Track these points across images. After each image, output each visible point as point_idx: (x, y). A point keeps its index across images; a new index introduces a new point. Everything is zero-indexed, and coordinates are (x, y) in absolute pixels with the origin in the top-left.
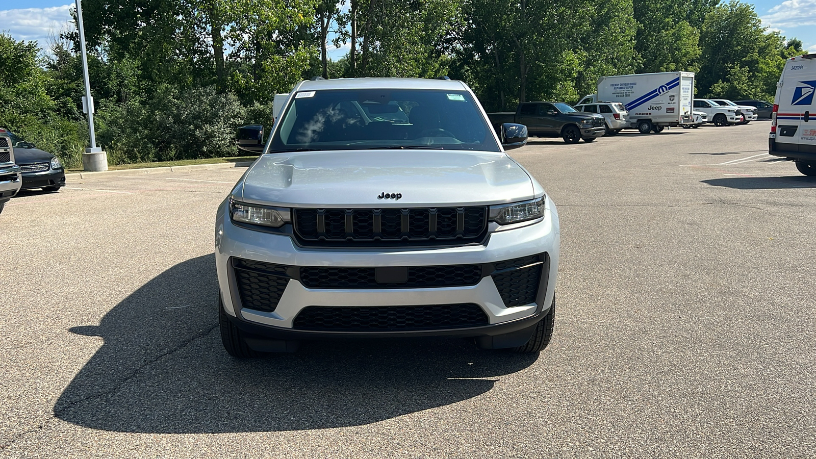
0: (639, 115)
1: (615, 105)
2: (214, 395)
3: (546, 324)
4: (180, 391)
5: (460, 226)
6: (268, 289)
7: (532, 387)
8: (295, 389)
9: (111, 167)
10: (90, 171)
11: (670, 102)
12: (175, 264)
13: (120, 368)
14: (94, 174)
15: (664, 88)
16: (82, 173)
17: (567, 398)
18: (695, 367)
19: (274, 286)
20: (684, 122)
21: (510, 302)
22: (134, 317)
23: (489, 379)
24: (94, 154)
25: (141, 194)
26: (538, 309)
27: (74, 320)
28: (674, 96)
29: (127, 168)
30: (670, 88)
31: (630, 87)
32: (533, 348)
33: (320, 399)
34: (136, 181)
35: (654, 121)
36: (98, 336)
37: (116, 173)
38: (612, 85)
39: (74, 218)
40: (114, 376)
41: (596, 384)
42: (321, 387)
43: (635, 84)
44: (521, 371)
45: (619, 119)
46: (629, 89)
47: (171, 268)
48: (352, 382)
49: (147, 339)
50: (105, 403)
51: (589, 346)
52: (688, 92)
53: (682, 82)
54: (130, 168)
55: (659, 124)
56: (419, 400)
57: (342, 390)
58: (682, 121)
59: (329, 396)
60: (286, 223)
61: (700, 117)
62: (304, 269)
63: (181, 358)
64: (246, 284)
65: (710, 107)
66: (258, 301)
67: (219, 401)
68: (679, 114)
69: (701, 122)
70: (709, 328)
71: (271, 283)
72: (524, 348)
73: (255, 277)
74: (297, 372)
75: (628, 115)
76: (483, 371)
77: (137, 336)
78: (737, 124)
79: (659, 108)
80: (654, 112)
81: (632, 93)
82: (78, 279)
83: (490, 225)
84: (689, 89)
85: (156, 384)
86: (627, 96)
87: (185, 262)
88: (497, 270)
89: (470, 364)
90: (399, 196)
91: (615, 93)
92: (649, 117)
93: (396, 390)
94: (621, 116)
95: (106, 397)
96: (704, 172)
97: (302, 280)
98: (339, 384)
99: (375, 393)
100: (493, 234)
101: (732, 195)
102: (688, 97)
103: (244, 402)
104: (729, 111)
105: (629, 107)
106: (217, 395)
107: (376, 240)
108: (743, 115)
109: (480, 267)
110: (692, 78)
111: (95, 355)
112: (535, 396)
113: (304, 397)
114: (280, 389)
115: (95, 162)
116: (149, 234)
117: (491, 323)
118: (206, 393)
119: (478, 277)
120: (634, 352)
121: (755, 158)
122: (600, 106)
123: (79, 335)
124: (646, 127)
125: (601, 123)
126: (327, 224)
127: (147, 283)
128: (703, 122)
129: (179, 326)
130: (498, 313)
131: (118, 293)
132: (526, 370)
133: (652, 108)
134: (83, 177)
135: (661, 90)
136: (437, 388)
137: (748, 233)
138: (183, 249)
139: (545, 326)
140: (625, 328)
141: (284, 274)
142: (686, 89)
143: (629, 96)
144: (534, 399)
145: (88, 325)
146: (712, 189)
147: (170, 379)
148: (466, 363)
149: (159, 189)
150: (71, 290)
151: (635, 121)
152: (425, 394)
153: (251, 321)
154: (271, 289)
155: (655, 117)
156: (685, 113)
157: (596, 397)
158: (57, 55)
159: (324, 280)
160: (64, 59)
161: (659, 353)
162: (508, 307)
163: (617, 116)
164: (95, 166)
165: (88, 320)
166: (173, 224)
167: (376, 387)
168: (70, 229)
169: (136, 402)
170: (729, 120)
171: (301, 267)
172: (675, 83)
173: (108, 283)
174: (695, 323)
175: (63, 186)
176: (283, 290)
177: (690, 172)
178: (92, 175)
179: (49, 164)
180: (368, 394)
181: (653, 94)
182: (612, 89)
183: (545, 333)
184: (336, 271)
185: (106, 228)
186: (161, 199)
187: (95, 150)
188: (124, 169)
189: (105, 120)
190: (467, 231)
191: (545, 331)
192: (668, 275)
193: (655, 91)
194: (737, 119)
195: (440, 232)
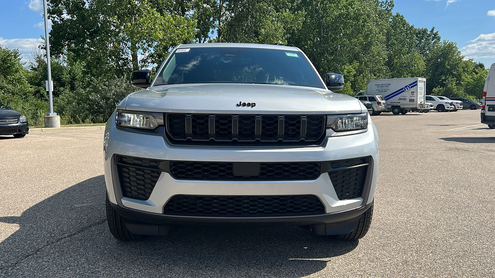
0: (392, 103)
1: (378, 97)
2: (97, 270)
3: (366, 216)
4: (70, 266)
5: (304, 131)
6: (144, 181)
7: (358, 267)
8: (164, 265)
9: (63, 125)
10: (49, 127)
11: (412, 96)
12: (89, 178)
13: (26, 247)
14: (51, 129)
15: (407, 87)
16: (43, 129)
17: (389, 276)
18: (483, 253)
19: (149, 179)
20: (420, 108)
21: (342, 195)
22: (50, 211)
23: (322, 259)
24: (52, 117)
25: (77, 139)
26: (364, 203)
27: (3, 213)
28: (414, 92)
29: (72, 126)
30: (411, 87)
31: (387, 86)
32: (355, 236)
33: (185, 274)
34: (77, 133)
35: (401, 107)
36: (17, 223)
37: (65, 128)
38: (376, 85)
39: (28, 151)
40: (19, 253)
41: (409, 264)
42: (186, 264)
43: (390, 84)
44: (347, 254)
45: (381, 105)
46: (387, 87)
47: (86, 180)
48: (211, 260)
49: (54, 226)
50: (4, 275)
51: (396, 236)
52: (422, 90)
53: (419, 84)
54: (74, 126)
55: (405, 109)
56: (267, 276)
57: (203, 267)
58: (419, 107)
59: (192, 272)
60: (160, 126)
61: (429, 106)
62: (174, 163)
63: (77, 240)
64: (126, 177)
65: (435, 100)
66: (135, 191)
67: (100, 274)
68: (417, 103)
69: (429, 109)
70: (482, 225)
71: (146, 176)
72: (348, 236)
73: (133, 171)
74: (167, 252)
75: (386, 103)
76: (316, 254)
77: (47, 224)
78: (451, 111)
79: (405, 99)
80: (402, 102)
81: (388, 90)
82: (17, 186)
83: (327, 131)
84: (423, 88)
85: (51, 260)
86: (385, 91)
87: (96, 177)
88: (333, 168)
89: (306, 248)
90: (253, 105)
91: (378, 90)
92: (399, 104)
93: (247, 267)
94: (382, 103)
95: (7, 270)
96: (439, 134)
97: (172, 172)
98: (201, 263)
99: (230, 270)
100: (329, 139)
101: (462, 146)
102: (422, 93)
103: (120, 276)
104: (446, 103)
105: (387, 98)
106: (100, 270)
107: (234, 140)
108: (454, 106)
109: (319, 165)
110: (425, 81)
111: (9, 237)
112: (362, 273)
113: (171, 272)
114: (152, 265)
115: (52, 122)
116: (76, 160)
117: (327, 213)
118: (91, 267)
119: (317, 173)
120: (431, 240)
121: (468, 128)
122: (369, 97)
123: (2, 223)
124: (397, 110)
125: (370, 107)
126: (193, 127)
127: (66, 189)
128: (431, 109)
129: (82, 218)
130: (333, 204)
131: (43, 195)
132: (351, 253)
133: (400, 99)
134: (43, 131)
135: (406, 88)
136: (281, 266)
137: (483, 166)
138: (97, 170)
139: (366, 218)
140: (419, 224)
141: (156, 167)
142: (421, 89)
143: (386, 91)
144: (362, 276)
145: (12, 216)
146: (448, 143)
147: (64, 256)
148: (302, 247)
149: (90, 137)
150: (9, 193)
151: (390, 107)
152: (271, 271)
153: (129, 208)
154: (146, 180)
155: (403, 105)
156: (421, 103)
157: (412, 275)
158: (37, 62)
159: (190, 173)
160: (42, 64)
161: (451, 242)
162: (341, 199)
163: (379, 103)
164: (52, 124)
165: (14, 213)
166: (94, 155)
167: (231, 265)
168: (23, 157)
169: (30, 274)
170: (446, 108)
171: (171, 161)
172: (415, 84)
173: (38, 189)
174: (470, 221)
175: (27, 134)
176: (155, 182)
177: (430, 134)
178: (49, 129)
179: (18, 119)
180: (224, 270)
181: (401, 91)
182: (376, 88)
183: (365, 224)
184: (200, 165)
185: (48, 157)
186: (90, 142)
187: (52, 114)
188: (71, 127)
189: (65, 101)
190: (309, 136)
191: (365, 222)
192: (438, 190)
193: (403, 89)
194: (451, 108)
195: (286, 135)
